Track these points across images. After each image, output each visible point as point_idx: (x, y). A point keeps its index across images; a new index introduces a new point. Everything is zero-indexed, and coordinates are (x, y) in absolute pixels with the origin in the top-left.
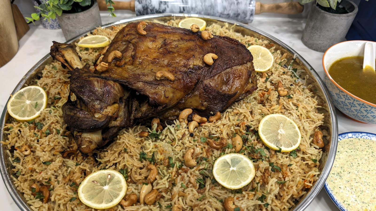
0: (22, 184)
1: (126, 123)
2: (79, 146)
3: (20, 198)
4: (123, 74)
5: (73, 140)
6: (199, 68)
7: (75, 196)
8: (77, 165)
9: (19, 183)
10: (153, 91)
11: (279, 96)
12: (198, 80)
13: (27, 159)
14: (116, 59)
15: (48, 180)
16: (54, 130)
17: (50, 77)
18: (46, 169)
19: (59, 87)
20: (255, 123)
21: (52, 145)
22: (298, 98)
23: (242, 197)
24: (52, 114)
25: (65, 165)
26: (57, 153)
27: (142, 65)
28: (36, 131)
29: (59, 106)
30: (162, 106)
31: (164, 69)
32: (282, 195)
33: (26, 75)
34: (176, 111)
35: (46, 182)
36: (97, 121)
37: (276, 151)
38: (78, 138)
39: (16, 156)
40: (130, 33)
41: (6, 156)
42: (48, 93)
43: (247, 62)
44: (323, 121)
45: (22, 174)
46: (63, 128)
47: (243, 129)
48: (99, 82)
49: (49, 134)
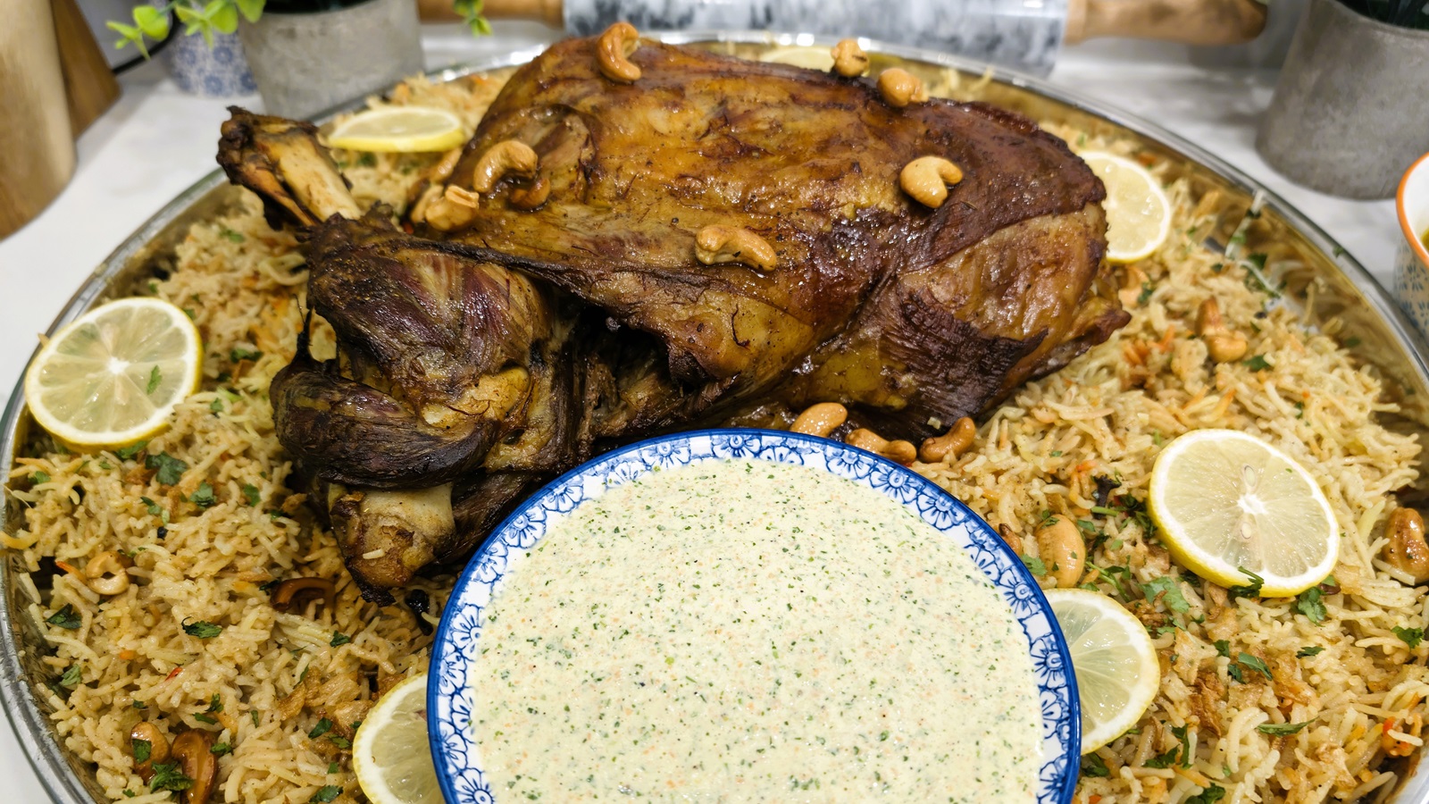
0: (88, 725)
1: (560, 453)
2: (351, 554)
3: (80, 788)
4: (545, 240)
5: (316, 532)
6: (882, 219)
7: (333, 780)
8: (337, 642)
9: (75, 720)
10: (683, 313)
11: (1212, 362)
12: (878, 274)
13: (112, 611)
14: (512, 177)
15: (207, 707)
16: (233, 487)
17: (212, 268)
18: (197, 655)
19: (252, 311)
20: (1132, 469)
21: (226, 548)
22: (1298, 370)
23: (1112, 792)
24: (225, 417)
25: (281, 640)
26: (250, 589)
27: (628, 202)
28: (151, 492)
29: (251, 389)
30: (721, 381)
31: (726, 221)
32: (1286, 785)
33: (108, 261)
34: (772, 415)
35: (198, 717)
36: (437, 439)
37: (1233, 593)
38: (349, 517)
39: (63, 598)
40: (568, 72)
41: (17, 602)
42: (204, 333)
43: (1084, 204)
44: (1412, 467)
45: (87, 679)
46: (271, 480)
47: (1081, 493)
48: (443, 266)
49: (210, 504)
